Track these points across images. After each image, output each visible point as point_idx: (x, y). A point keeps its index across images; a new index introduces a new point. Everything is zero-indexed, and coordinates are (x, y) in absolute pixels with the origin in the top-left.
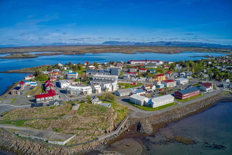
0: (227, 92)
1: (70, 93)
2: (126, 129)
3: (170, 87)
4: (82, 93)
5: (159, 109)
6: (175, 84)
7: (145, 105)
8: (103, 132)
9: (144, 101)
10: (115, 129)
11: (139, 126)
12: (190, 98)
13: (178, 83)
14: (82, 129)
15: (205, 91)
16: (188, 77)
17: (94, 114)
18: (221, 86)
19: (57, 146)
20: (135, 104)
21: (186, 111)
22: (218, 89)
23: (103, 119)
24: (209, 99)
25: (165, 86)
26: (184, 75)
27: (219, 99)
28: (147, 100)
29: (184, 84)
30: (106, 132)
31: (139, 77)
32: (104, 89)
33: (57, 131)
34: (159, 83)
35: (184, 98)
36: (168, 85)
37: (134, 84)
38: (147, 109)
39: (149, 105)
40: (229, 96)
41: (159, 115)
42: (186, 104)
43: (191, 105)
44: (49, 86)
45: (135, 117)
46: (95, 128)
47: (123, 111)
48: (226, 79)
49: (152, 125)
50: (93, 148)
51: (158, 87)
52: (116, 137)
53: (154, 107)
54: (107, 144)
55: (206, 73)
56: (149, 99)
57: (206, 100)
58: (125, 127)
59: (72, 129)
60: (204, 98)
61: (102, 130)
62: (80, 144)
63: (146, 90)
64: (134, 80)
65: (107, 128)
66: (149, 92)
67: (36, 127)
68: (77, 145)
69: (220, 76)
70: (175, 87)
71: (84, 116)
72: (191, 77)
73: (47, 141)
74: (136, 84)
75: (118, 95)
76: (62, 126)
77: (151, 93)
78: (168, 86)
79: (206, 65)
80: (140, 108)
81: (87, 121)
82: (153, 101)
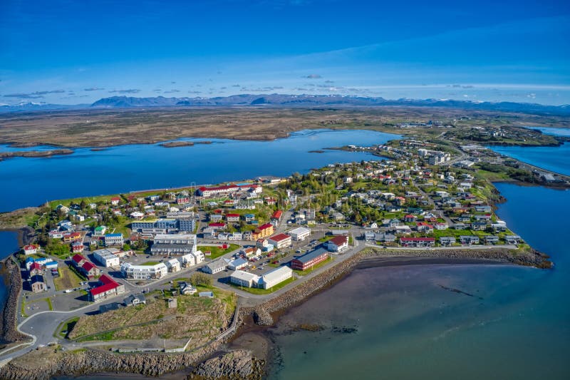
0: (370, 248)
1: (132, 277)
2: (241, 322)
3: (282, 248)
4: (153, 276)
5: (274, 290)
6: (290, 240)
7: (254, 286)
8: (218, 330)
9: (253, 281)
10: (229, 325)
11: (255, 317)
12: (314, 266)
13: (294, 239)
14: (194, 331)
15: (336, 251)
16: (309, 223)
17: (200, 310)
18: (362, 238)
19: (178, 354)
20: (240, 286)
21: (309, 289)
22: (357, 243)
23: (213, 314)
24: (340, 265)
25: (275, 247)
26: (302, 219)
27: (355, 264)
28: (256, 278)
29: (303, 239)
30: (221, 330)
31: (229, 232)
32: (184, 264)
33: (165, 337)
34: (266, 244)
35: (305, 268)
36: (280, 244)
37: (225, 247)
38: (259, 292)
39: (260, 286)
40: (373, 257)
41: (276, 300)
42: (310, 277)
43: (315, 278)
44: (92, 269)
45: (247, 305)
46: (208, 328)
47: (229, 299)
48: (371, 224)
49: (271, 313)
50: (216, 349)
51: (264, 249)
52: (234, 334)
53: (267, 288)
54: (228, 342)
55: (340, 210)
56: (260, 277)
57: (336, 268)
58: (239, 320)
59: (183, 333)
60: (334, 264)
61: (217, 327)
62: (200, 347)
63: (248, 258)
64: (223, 238)
65: (221, 325)
66: (252, 261)
67: (135, 337)
68: (198, 349)
69: (363, 217)
70: (291, 246)
71: (189, 314)
72: (314, 222)
73: (163, 351)
74: (228, 246)
75: (208, 273)
76: (169, 331)
77: (256, 263)
78: (279, 246)
79: (342, 186)
80: (248, 292)
81: (196, 320)
82: (265, 280)
